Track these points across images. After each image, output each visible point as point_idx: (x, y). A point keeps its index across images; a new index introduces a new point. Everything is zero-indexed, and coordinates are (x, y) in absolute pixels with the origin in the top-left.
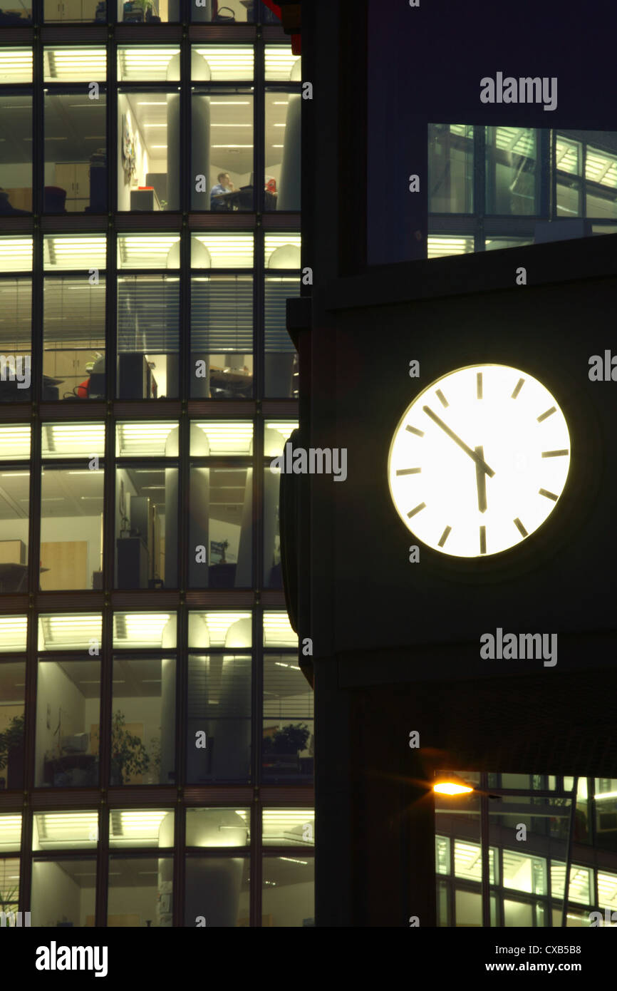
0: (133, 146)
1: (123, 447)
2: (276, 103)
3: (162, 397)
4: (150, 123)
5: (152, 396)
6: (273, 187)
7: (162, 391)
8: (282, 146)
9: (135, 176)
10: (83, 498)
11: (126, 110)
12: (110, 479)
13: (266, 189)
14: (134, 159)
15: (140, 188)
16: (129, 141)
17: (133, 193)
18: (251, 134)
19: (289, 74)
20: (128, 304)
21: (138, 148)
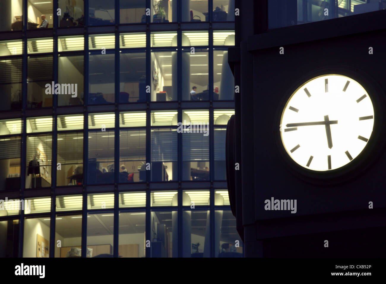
0: (157, 74)
1: (154, 202)
2: (218, 55)
3: (170, 181)
4: (164, 65)
5: (166, 180)
6: (217, 91)
7: (170, 178)
8: (221, 74)
9: (158, 87)
10: (137, 225)
11: (154, 60)
12: (148, 216)
13: (214, 91)
14: (158, 80)
15: (160, 92)
16: (156, 72)
17: (158, 94)
18: (207, 69)
19: (223, 43)
20: (156, 141)
21: (160, 75)
